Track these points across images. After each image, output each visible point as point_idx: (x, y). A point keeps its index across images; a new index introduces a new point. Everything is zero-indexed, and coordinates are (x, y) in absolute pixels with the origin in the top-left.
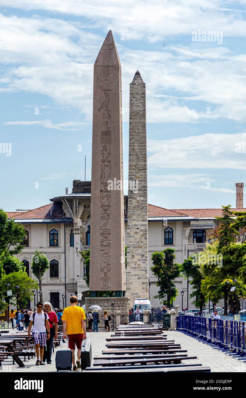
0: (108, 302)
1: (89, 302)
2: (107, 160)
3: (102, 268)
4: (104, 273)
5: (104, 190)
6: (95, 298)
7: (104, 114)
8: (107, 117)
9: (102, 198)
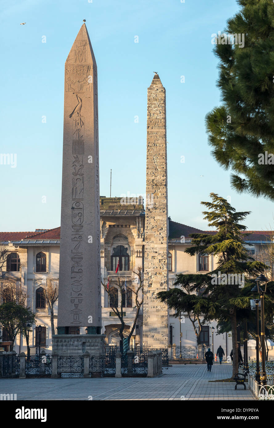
0: (78, 341)
1: (56, 340)
2: (79, 173)
3: (72, 299)
4: (75, 304)
5: (75, 207)
6: (63, 335)
7: (76, 121)
8: (80, 125)
9: (74, 216)
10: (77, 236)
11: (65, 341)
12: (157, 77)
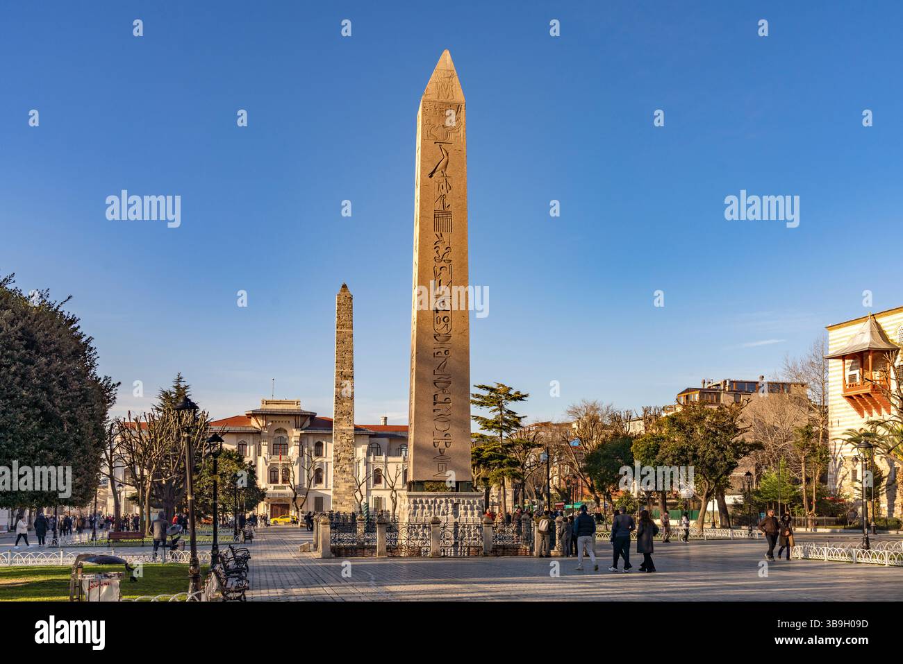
0: (446, 501)
2: (445, 259)
3: (435, 441)
4: (440, 449)
7: (439, 182)
8: (445, 188)
10: (443, 351)
12: (344, 286)
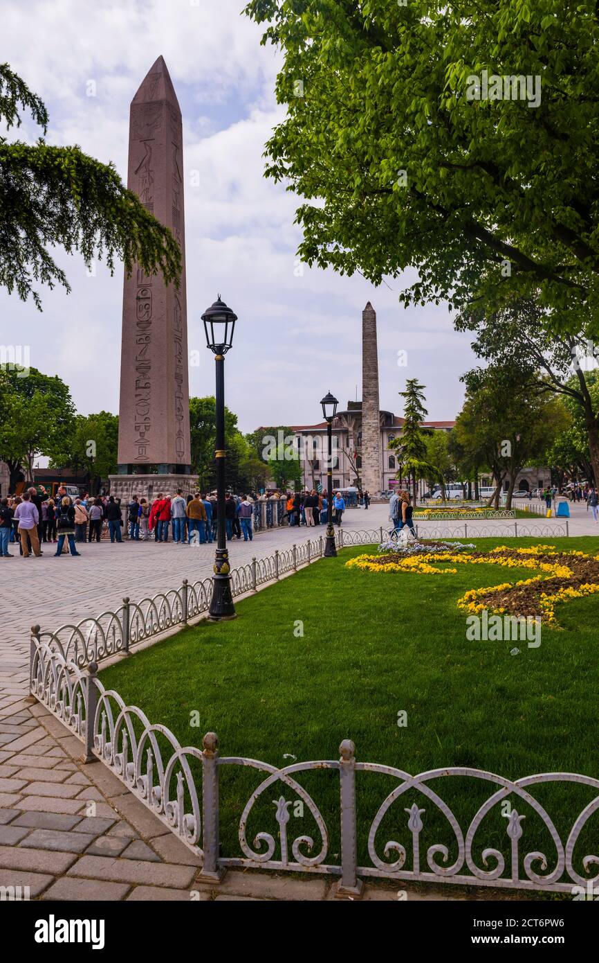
0: (142, 484)
1: (114, 482)
3: (137, 425)
4: (140, 432)
5: (141, 296)
6: (125, 475)
7: (143, 177)
8: (148, 182)
9: (139, 309)
10: (144, 337)
11: (126, 485)
